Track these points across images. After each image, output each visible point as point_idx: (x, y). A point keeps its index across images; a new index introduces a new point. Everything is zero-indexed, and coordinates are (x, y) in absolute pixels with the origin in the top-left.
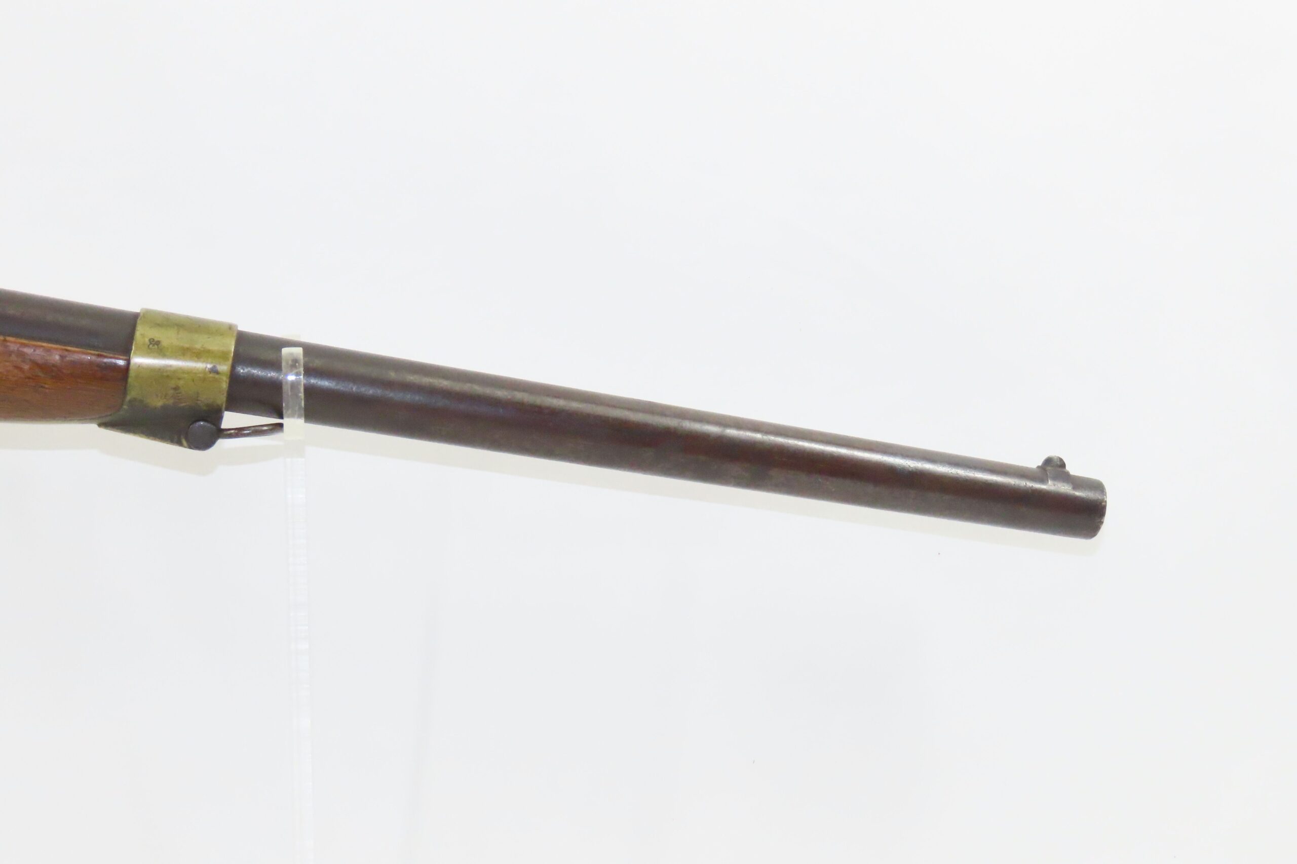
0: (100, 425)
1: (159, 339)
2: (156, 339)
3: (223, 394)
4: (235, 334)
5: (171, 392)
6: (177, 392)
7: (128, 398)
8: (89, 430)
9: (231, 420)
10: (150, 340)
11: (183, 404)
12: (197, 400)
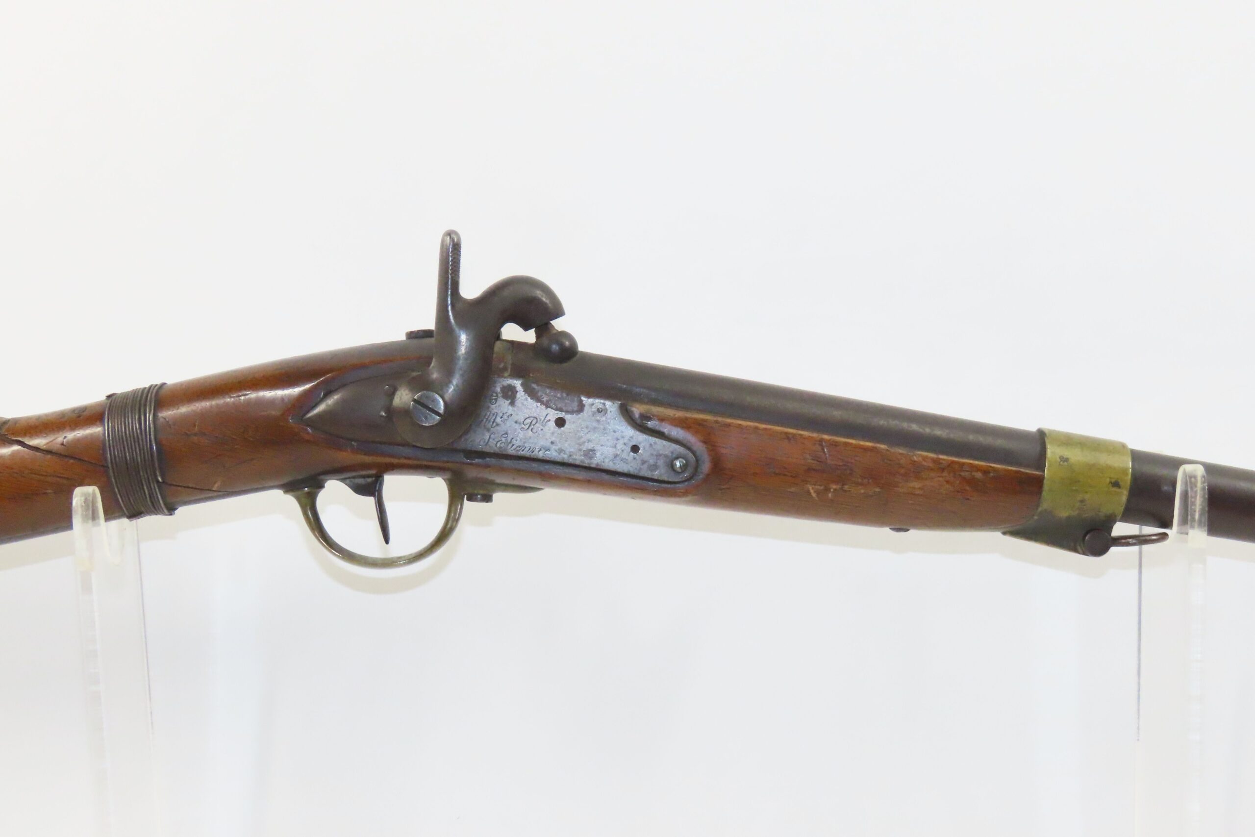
0: (1004, 533)
1: (1068, 457)
2: (1065, 457)
3: (1122, 506)
4: (1129, 452)
5: (1078, 504)
6: (1084, 504)
7: (1040, 509)
8: (994, 538)
9: (1120, 529)
10: (1060, 458)
11: (1087, 515)
12: (1099, 512)
